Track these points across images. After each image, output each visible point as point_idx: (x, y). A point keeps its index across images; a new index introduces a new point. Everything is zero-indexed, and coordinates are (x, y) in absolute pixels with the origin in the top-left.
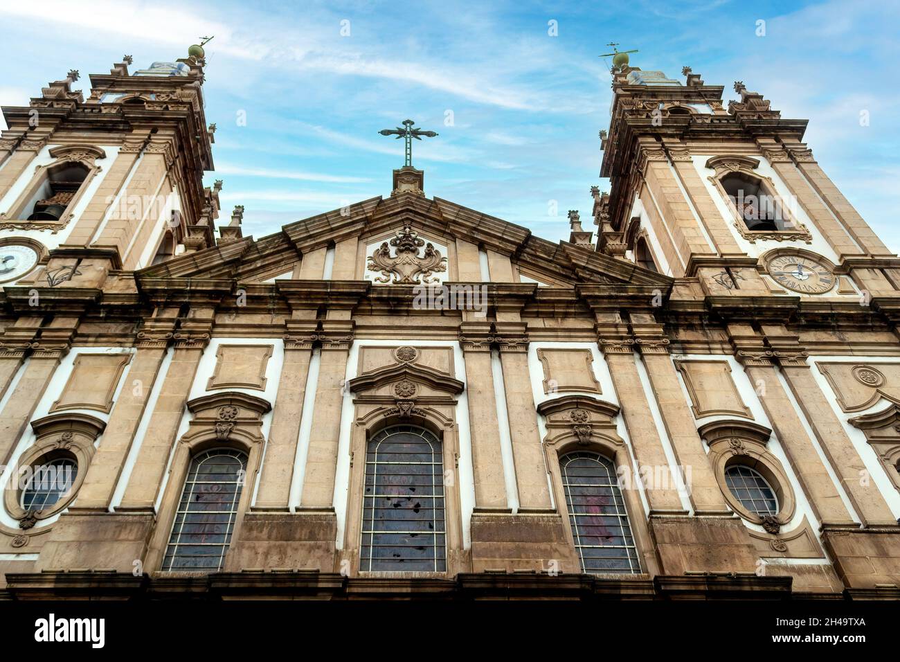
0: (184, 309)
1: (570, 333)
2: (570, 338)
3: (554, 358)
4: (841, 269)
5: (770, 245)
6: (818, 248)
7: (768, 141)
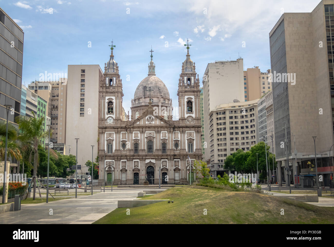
0: (130, 129)
1: (165, 130)
2: (165, 131)
3: (163, 133)
4: (194, 119)
5: (189, 115)
6: (194, 115)
7: (196, 93)
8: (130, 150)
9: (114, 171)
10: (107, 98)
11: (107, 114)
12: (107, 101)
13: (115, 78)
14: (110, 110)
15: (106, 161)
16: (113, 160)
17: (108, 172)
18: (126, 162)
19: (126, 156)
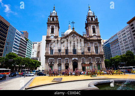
4: (97, 36)
5: (94, 34)
6: (96, 35)
7: (96, 24)
8: (63, 53)
9: (54, 65)
10: (51, 26)
11: (51, 34)
12: (51, 27)
13: (55, 18)
14: (52, 32)
15: (49, 59)
16: (54, 59)
17: (50, 65)
18: (60, 59)
19: (61, 56)
